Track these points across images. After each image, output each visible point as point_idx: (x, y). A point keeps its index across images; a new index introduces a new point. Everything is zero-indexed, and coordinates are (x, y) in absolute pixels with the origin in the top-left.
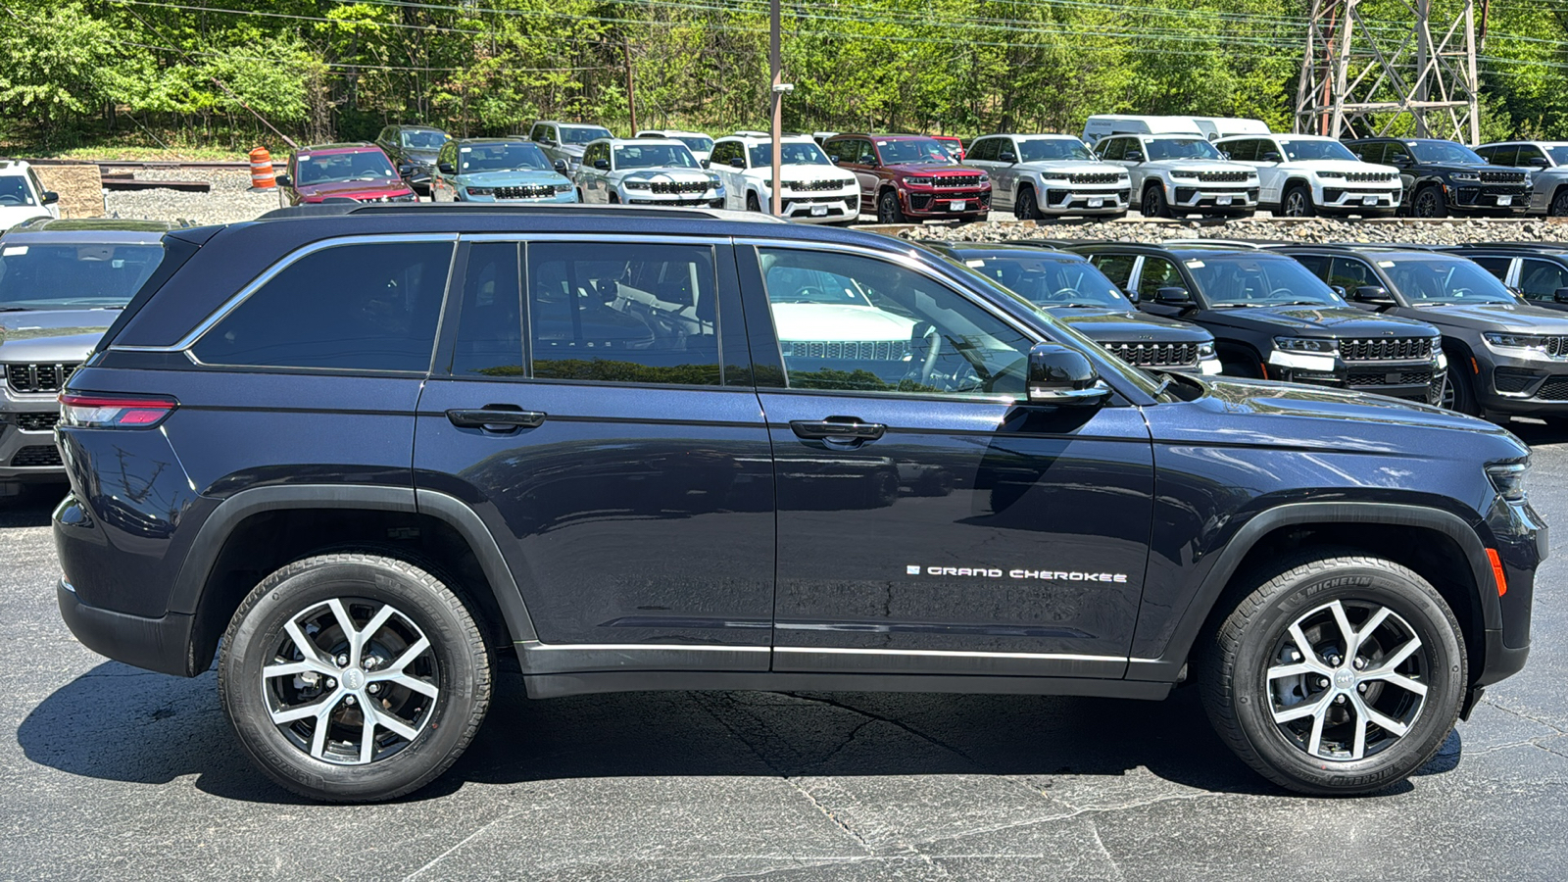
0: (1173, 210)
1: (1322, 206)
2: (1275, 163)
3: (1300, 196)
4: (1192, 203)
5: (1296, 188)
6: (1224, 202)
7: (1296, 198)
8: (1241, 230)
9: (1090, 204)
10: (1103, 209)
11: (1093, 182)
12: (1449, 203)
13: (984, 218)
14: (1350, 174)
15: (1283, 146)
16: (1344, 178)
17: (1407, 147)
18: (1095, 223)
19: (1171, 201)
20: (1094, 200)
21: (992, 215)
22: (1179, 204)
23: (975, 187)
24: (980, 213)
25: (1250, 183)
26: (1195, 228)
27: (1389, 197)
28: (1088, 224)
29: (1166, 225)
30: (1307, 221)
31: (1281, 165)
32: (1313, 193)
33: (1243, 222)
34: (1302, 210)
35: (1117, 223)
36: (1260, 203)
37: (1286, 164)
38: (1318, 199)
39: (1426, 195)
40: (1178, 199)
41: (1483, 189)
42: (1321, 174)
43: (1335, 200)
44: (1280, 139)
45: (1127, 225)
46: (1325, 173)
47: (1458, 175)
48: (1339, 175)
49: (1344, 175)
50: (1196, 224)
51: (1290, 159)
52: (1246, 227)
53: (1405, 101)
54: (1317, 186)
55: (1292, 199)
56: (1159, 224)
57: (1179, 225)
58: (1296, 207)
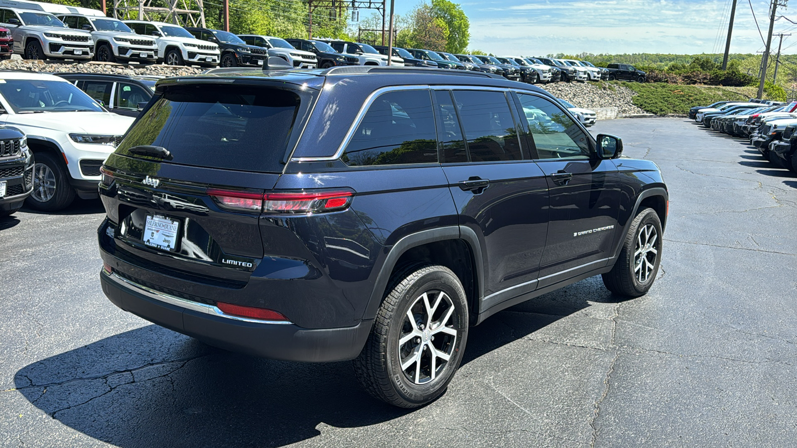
0: (117, 58)
1: (188, 61)
2: (158, 37)
3: (175, 55)
4: (128, 55)
5: (171, 51)
6: (143, 56)
7: (173, 56)
8: (154, 71)
9: (75, 53)
10: (82, 56)
11: (75, 41)
12: (238, 62)
13: (9, 58)
14: (199, 45)
15: (160, 28)
16: (197, 47)
17: (212, 33)
18: (79, 63)
19: (116, 53)
20: (77, 50)
21: (14, 56)
22: (121, 55)
23: (5, 38)
24: (7, 54)
25: (154, 47)
26: (132, 69)
27: (216, 57)
28: (75, 64)
29: (116, 67)
30: (183, 68)
31: (161, 38)
32: (183, 54)
33: (154, 67)
34: (177, 62)
35: (91, 64)
36: (159, 58)
37: (164, 38)
38: (185, 57)
39: (227, 58)
40: (120, 53)
41: (252, 56)
42: (185, 44)
43: (193, 58)
44: (158, 25)
45: (97, 66)
46: (187, 44)
47: (241, 49)
48: (194, 46)
49: (196, 45)
50: (132, 67)
51: (166, 35)
52: (156, 70)
53: (172, 8)
54: (185, 50)
55: (170, 56)
56: (112, 66)
57: (123, 67)
58: (174, 61)
